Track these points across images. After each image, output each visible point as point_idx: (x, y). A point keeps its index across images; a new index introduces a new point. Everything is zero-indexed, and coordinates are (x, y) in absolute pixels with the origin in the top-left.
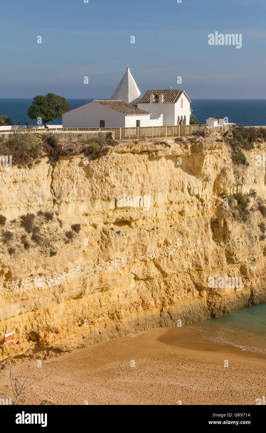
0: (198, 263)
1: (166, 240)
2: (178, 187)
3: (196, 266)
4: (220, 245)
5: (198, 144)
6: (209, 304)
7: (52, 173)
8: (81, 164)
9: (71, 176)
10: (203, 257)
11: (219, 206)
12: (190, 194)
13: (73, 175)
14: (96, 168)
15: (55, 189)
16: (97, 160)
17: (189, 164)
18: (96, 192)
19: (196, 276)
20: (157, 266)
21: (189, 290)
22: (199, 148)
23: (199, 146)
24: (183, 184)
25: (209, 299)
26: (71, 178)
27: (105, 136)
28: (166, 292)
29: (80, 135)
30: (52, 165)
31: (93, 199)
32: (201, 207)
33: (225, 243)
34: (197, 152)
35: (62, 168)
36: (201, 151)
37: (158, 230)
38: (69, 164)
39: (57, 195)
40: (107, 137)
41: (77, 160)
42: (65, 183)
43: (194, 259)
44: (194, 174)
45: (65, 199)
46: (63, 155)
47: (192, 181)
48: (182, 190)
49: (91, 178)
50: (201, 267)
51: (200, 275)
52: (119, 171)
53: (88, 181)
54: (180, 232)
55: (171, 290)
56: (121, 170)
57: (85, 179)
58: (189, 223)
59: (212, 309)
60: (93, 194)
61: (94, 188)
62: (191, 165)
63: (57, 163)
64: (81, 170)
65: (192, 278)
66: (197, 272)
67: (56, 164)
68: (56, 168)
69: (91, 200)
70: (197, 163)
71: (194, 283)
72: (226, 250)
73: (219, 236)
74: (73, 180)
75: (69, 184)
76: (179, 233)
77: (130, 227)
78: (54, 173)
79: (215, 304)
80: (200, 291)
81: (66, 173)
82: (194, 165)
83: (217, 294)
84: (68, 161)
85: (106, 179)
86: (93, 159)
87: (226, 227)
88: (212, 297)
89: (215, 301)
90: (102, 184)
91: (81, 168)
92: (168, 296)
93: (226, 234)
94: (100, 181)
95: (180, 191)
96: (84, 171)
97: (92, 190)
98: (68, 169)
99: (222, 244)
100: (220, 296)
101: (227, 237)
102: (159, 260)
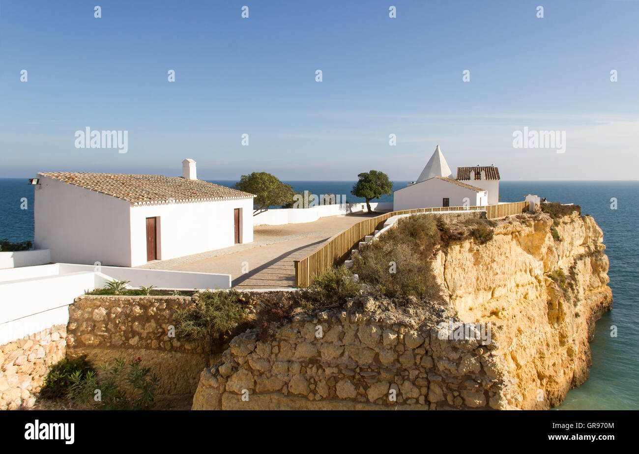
0: (542, 350)
1: (520, 328)
2: (522, 268)
3: (540, 354)
4: (554, 328)
5: (542, 222)
6: (548, 393)
7: (445, 262)
8: (471, 250)
9: (463, 265)
10: (545, 343)
11: (549, 286)
12: (531, 275)
13: (464, 263)
14: (485, 254)
15: (448, 281)
16: (485, 245)
17: (528, 243)
18: (480, 282)
19: (539, 363)
20: (514, 359)
21: (534, 380)
22: (543, 227)
23: (543, 224)
24: (526, 265)
25: (548, 387)
26: (462, 267)
27: (479, 216)
28: (519, 386)
29: (459, 216)
30: (444, 252)
31: (478, 290)
32: (539, 288)
33: (559, 325)
34: (540, 231)
35: (454, 254)
36: (544, 229)
37: (516, 317)
38: (460, 251)
39: (451, 289)
40: (481, 217)
41: (467, 244)
42: (457, 273)
43: (538, 346)
44: (532, 254)
45: (459, 292)
46: (454, 239)
47: (532, 261)
48: (526, 271)
49: (478, 266)
50: (543, 354)
51: (543, 363)
52: (500, 256)
53: (475, 269)
54: (529, 318)
55: (523, 383)
56: (501, 254)
57: (473, 267)
58: (533, 306)
59: (551, 399)
60: (477, 284)
61: (480, 278)
62: (530, 244)
63: (449, 249)
64: (471, 256)
65: (536, 366)
66: (540, 360)
67: (447, 250)
68: (449, 255)
69: (475, 292)
70: (536, 242)
71: (537, 372)
72: (560, 332)
73: (554, 318)
74: (464, 269)
75: (460, 274)
76: (527, 319)
77: (499, 318)
78: (447, 262)
79: (554, 393)
80: (541, 380)
81: (458, 261)
82: (532, 244)
83: (555, 382)
84: (459, 246)
85: (491, 266)
86: (482, 243)
87: (561, 309)
88: (550, 385)
89: (553, 390)
90: (486, 272)
91: (470, 254)
92: (521, 391)
93: (560, 315)
94: (486, 268)
95: (523, 272)
96: (473, 258)
97: (477, 279)
98: (460, 256)
99: (556, 326)
100: (557, 383)
101: (561, 319)
102: (516, 352)
